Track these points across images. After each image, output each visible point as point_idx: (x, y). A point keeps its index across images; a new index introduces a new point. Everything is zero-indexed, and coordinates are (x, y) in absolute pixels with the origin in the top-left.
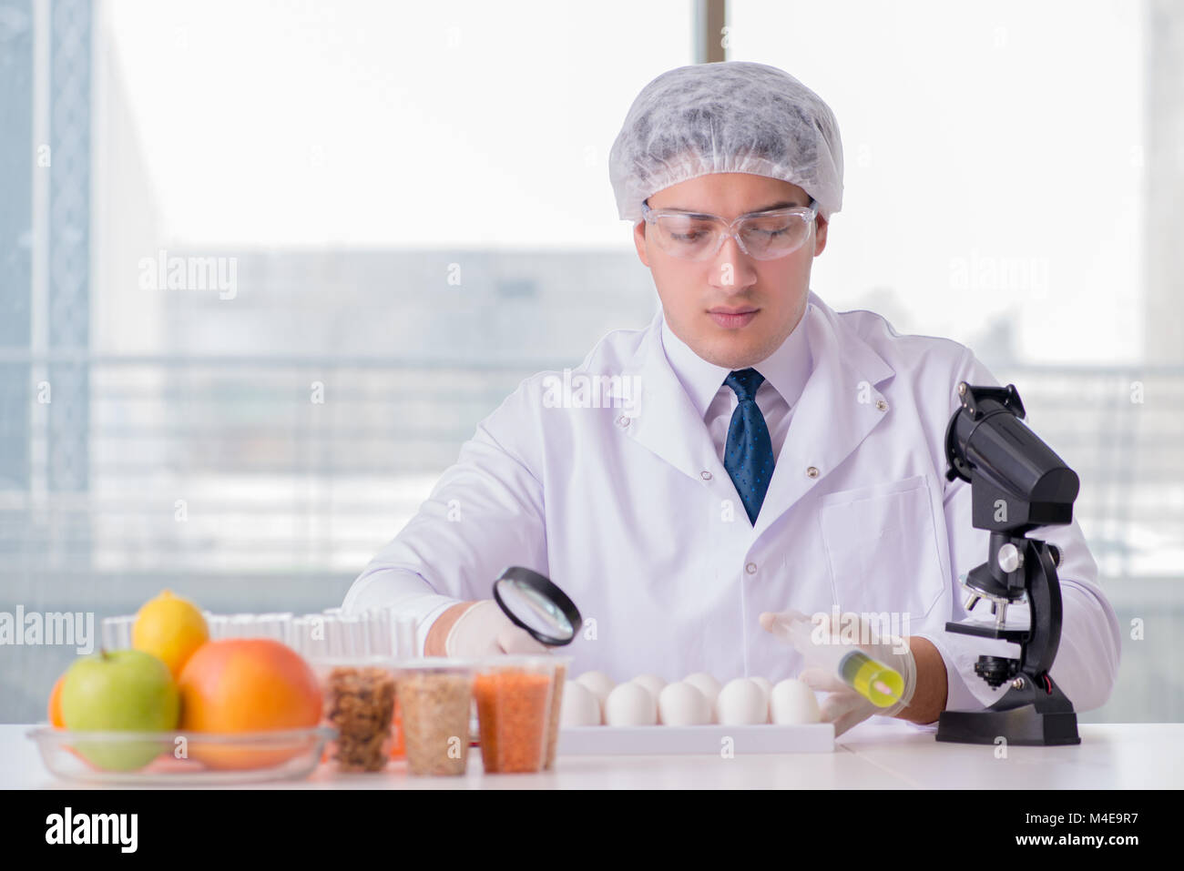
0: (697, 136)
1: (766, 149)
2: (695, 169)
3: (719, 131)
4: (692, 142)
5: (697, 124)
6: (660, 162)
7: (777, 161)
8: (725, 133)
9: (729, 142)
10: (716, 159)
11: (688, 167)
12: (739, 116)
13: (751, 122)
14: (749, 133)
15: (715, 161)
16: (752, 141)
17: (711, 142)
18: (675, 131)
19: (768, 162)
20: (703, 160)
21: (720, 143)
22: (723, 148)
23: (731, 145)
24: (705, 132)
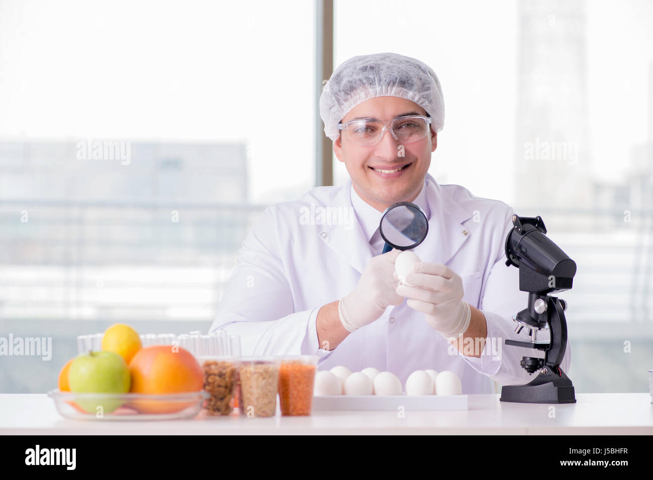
0: (367, 78)
1: (404, 83)
2: (367, 95)
3: (379, 74)
4: (365, 81)
5: (367, 72)
6: (348, 94)
7: (410, 89)
8: (382, 75)
9: (384, 80)
10: (378, 89)
11: (363, 95)
12: (388, 67)
13: (395, 70)
14: (395, 75)
15: (377, 90)
16: (397, 78)
17: (375, 81)
18: (355, 77)
19: (406, 90)
20: (371, 90)
21: (380, 80)
22: (381, 82)
23: (385, 81)
24: (371, 76)
